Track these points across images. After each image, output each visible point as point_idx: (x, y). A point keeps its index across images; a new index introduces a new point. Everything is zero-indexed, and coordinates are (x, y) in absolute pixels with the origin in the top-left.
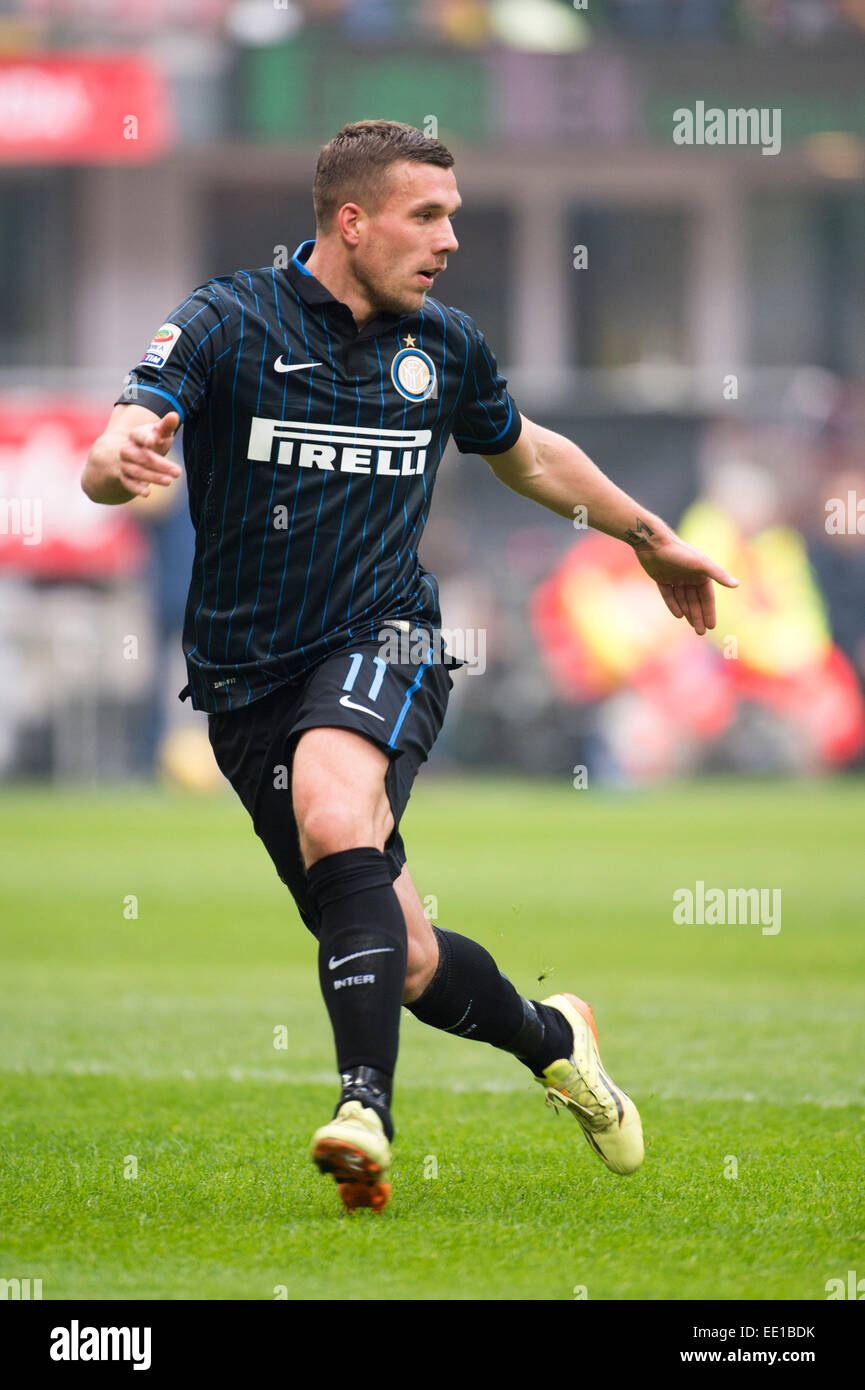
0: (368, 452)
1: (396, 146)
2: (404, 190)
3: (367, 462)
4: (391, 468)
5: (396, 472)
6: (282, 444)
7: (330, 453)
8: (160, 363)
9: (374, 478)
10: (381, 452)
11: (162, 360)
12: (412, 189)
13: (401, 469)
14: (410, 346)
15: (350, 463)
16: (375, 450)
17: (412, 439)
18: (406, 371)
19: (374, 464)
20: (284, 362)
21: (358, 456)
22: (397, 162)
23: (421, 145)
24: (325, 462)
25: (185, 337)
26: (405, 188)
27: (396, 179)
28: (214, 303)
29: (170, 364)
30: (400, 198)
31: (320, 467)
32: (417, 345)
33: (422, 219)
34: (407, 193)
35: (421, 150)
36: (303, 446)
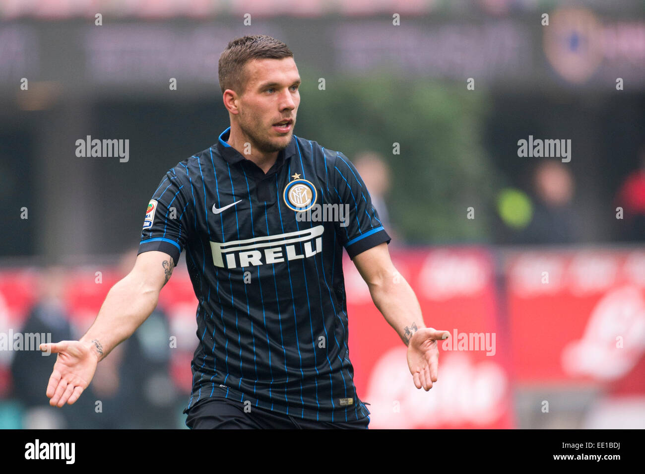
0: (280, 249)
1: (248, 50)
2: (254, 77)
3: (280, 255)
4: (297, 255)
5: (302, 256)
6: (228, 256)
7: (257, 255)
8: (150, 225)
9: (288, 264)
10: (287, 248)
11: (151, 223)
12: (259, 75)
13: (304, 253)
14: (297, 179)
15: (271, 259)
16: (283, 247)
17: (309, 234)
18: (294, 194)
19: (285, 255)
20: (217, 207)
21: (275, 253)
22: (249, 61)
23: (263, 48)
24: (256, 260)
25: (161, 205)
26: (255, 76)
27: (249, 71)
28: (174, 181)
29: (155, 224)
30: (253, 82)
31: (254, 264)
32: (301, 177)
33: (268, 92)
34: (256, 79)
35: (263, 51)
36: (240, 254)
